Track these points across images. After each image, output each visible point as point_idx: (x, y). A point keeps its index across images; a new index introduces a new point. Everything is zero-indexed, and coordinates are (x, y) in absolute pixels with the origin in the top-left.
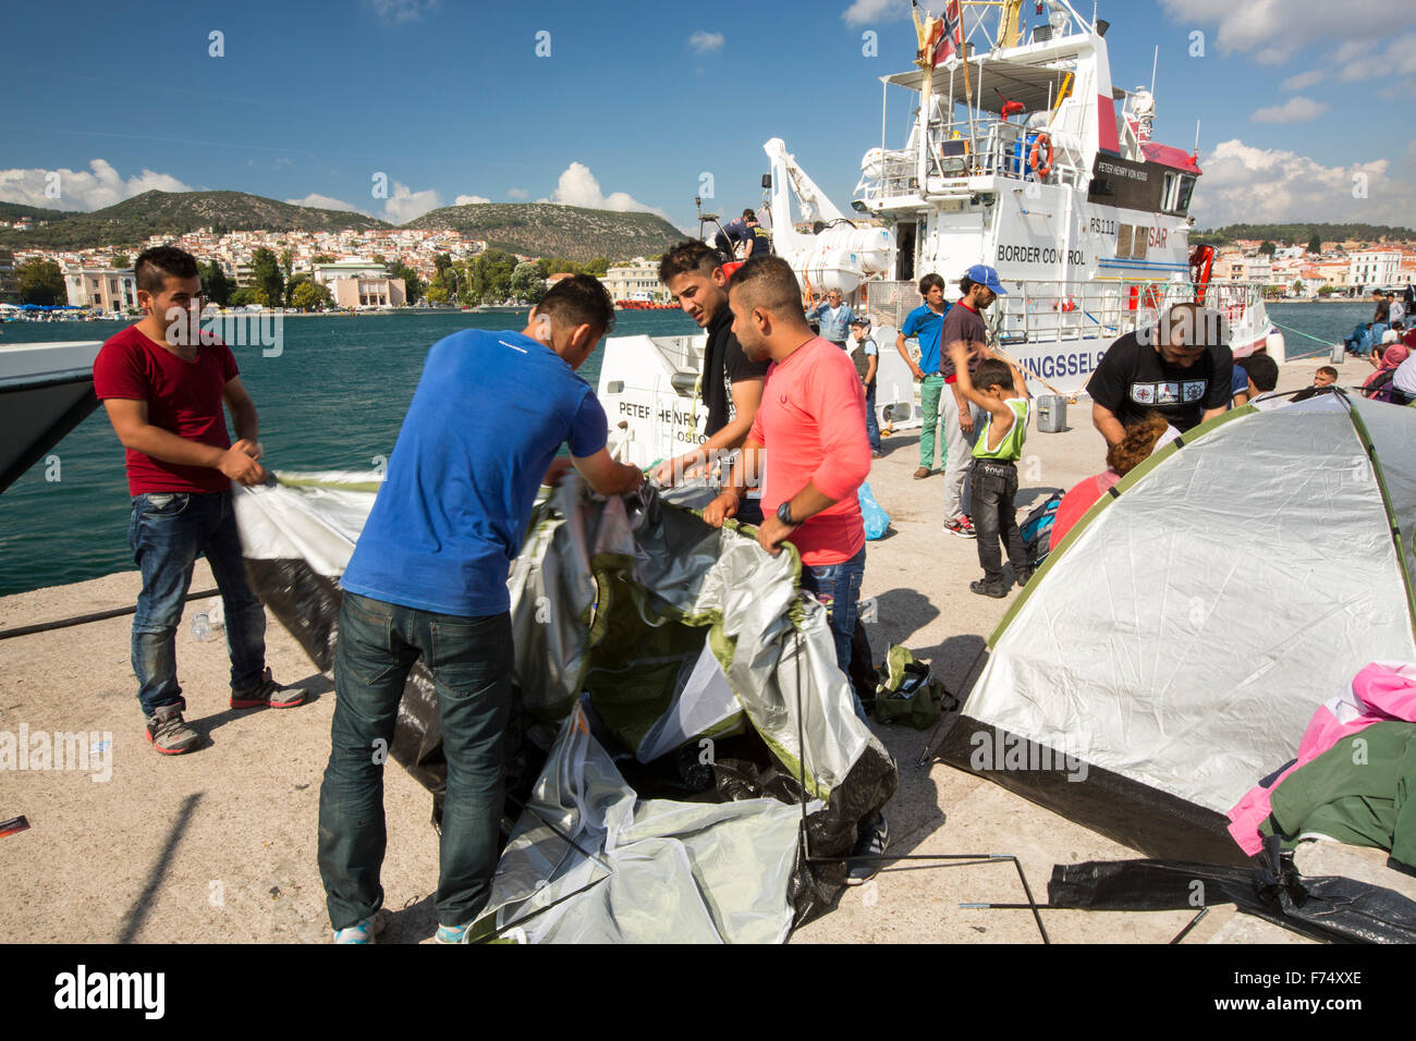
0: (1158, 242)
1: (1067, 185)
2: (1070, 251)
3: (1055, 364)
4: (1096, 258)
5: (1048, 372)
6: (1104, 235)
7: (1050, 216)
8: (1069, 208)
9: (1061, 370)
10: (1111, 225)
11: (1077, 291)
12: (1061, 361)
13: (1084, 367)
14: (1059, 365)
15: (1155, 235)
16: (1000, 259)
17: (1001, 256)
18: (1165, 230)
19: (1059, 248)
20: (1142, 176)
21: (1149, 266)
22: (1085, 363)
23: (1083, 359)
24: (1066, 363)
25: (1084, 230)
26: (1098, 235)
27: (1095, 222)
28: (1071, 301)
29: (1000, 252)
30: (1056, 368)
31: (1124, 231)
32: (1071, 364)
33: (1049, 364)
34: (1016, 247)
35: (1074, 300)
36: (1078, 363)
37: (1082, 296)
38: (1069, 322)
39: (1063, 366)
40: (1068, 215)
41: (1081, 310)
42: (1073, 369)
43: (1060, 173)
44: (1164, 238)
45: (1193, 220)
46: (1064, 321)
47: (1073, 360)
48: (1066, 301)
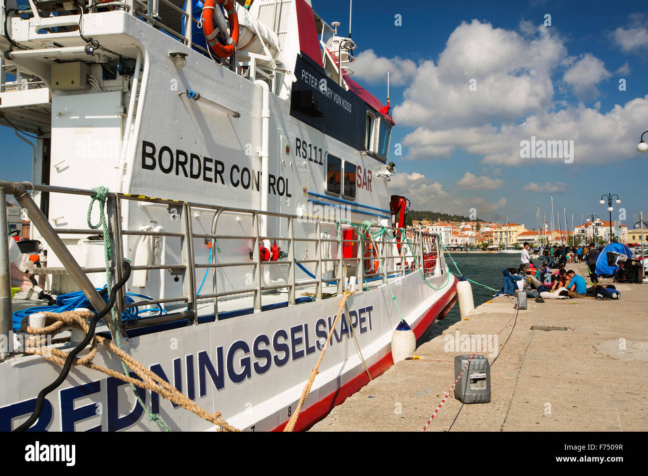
0: (364, 184)
1: (261, 83)
2: (271, 176)
3: (251, 355)
4: (305, 191)
5: (239, 370)
6: (313, 163)
7: (237, 115)
8: (266, 112)
9: (263, 362)
10: (318, 153)
11: (285, 230)
12: (262, 346)
13: (299, 348)
14: (259, 354)
15: (362, 175)
16: (145, 166)
17: (149, 161)
18: (370, 172)
19: (255, 167)
20: (347, 106)
21: (360, 209)
22: (299, 341)
23: (297, 336)
24: (271, 348)
25: (288, 150)
26: (305, 162)
27: (300, 145)
28: (275, 244)
29: (145, 154)
30: (254, 360)
31: (333, 163)
32: (279, 347)
33: (240, 355)
34: (179, 152)
35: (280, 244)
36: (289, 343)
37: (290, 237)
38: (274, 277)
39: (266, 354)
40: (266, 122)
41: (290, 258)
42: (282, 355)
43: (252, 64)
44: (370, 181)
45: (393, 165)
46: (267, 275)
47: (281, 340)
48: (267, 245)
